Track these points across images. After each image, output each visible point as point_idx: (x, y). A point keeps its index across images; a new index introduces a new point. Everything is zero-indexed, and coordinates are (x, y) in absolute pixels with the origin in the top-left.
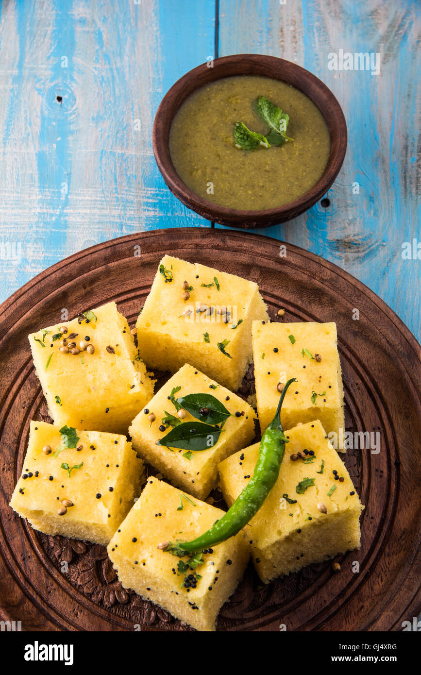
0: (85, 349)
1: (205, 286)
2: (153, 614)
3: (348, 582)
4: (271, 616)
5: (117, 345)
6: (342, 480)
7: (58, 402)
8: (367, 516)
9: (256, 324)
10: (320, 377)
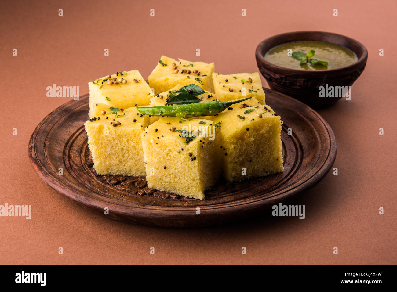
0: (122, 82)
1: (185, 66)
2: (167, 195)
3: (278, 181)
4: (236, 193)
5: (139, 80)
6: (269, 111)
7: (108, 99)
8: (286, 163)
9: (214, 75)
10: (253, 87)
